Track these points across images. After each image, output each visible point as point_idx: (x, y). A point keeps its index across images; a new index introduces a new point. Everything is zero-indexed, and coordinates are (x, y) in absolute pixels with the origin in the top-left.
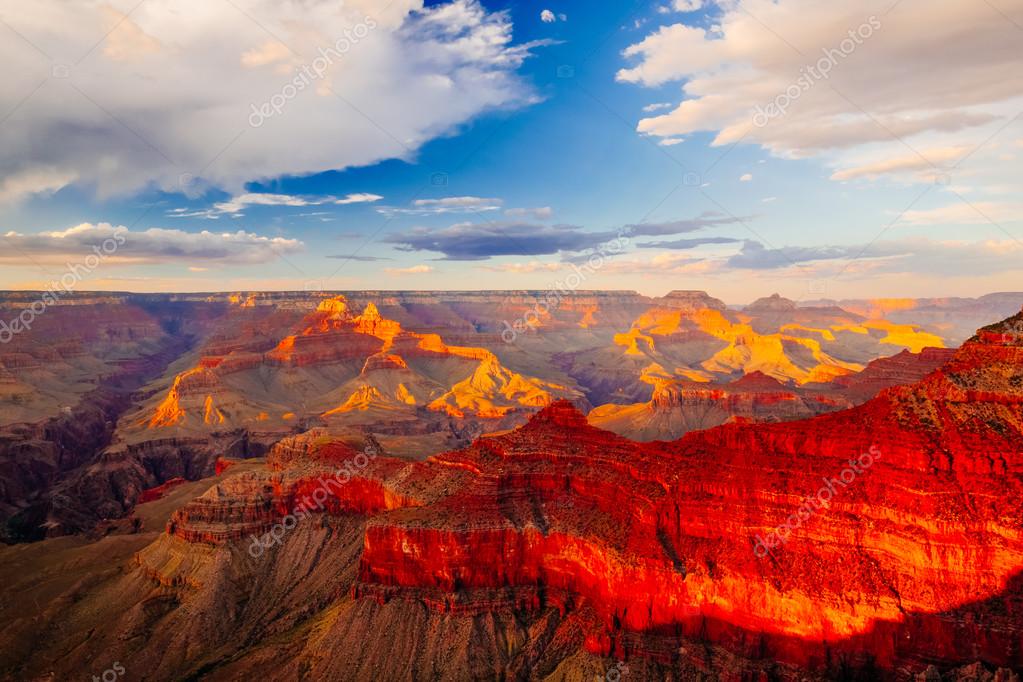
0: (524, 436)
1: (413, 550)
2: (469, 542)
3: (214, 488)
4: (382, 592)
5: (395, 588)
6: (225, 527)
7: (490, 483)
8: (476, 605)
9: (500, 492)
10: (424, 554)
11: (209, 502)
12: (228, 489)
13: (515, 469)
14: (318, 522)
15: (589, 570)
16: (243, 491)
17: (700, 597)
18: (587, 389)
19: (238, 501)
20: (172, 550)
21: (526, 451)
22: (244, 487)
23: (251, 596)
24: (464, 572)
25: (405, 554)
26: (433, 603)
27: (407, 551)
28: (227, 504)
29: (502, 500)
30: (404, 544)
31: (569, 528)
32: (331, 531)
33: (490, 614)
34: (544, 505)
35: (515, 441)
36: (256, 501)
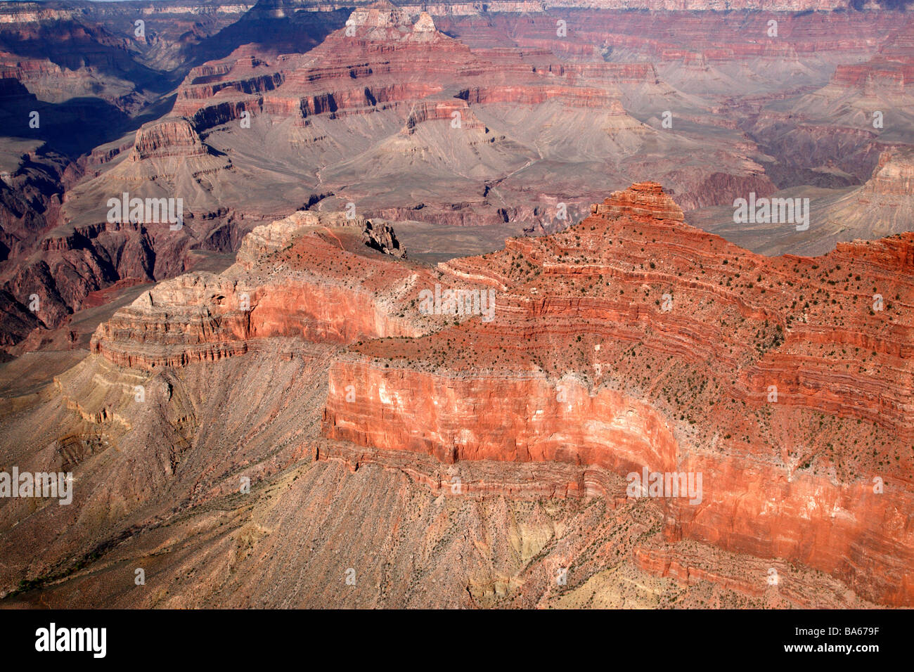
0: (578, 238)
1: (394, 399)
2: (475, 395)
3: (145, 296)
4: (352, 455)
5: (369, 451)
6: (162, 349)
7: (517, 309)
8: (482, 484)
9: (530, 324)
10: (410, 408)
11: (139, 313)
12: (165, 298)
13: (558, 290)
14: (286, 351)
15: (653, 449)
16: (184, 301)
17: (812, 505)
18: (771, 159)
19: (178, 314)
20: (98, 375)
21: (577, 262)
22: (185, 294)
23: (195, 444)
24: (466, 437)
25: (383, 405)
26: (422, 476)
27: (386, 400)
28: (163, 318)
29: (530, 334)
30: (382, 391)
31: (628, 385)
32: (304, 365)
33: (501, 499)
34: (598, 348)
35: (564, 246)
36: (201, 316)
